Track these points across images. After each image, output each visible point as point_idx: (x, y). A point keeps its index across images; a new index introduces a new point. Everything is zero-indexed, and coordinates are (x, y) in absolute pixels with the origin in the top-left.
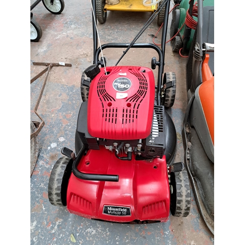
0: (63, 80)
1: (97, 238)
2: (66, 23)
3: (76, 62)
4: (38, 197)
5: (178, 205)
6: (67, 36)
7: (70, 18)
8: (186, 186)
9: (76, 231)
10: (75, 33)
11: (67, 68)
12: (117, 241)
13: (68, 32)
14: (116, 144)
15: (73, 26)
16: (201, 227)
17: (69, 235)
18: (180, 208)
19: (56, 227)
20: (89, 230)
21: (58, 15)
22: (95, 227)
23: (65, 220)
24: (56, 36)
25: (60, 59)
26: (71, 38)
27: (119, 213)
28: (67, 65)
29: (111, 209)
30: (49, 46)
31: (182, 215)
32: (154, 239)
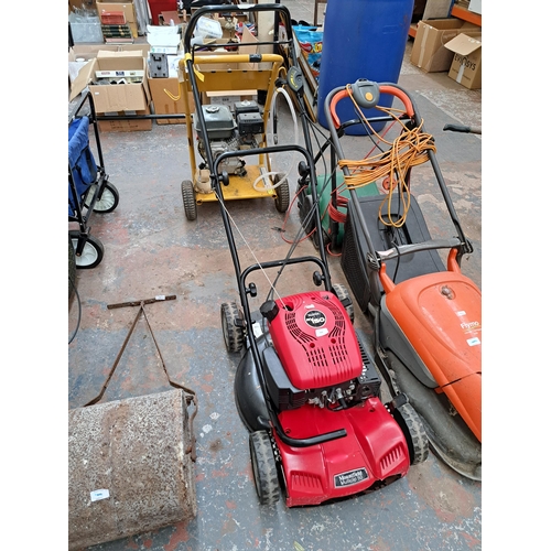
0: (173, 324)
1: (330, 533)
2: (130, 227)
3: (180, 290)
4: (221, 511)
5: (415, 445)
6: (144, 249)
7: (133, 218)
8: (416, 419)
9: (298, 535)
10: (154, 242)
11: (170, 302)
12: (356, 527)
13: (142, 242)
14: (325, 393)
15: (144, 230)
16: (444, 472)
17: (292, 544)
18: (418, 449)
19: (268, 542)
20: (314, 527)
21: (108, 215)
22: (320, 520)
23: (276, 528)
24: (123, 252)
25: (149, 290)
26: (152, 252)
27: (354, 480)
28: (168, 298)
29: (343, 478)
30: (119, 272)
31: (422, 457)
32: (398, 506)
